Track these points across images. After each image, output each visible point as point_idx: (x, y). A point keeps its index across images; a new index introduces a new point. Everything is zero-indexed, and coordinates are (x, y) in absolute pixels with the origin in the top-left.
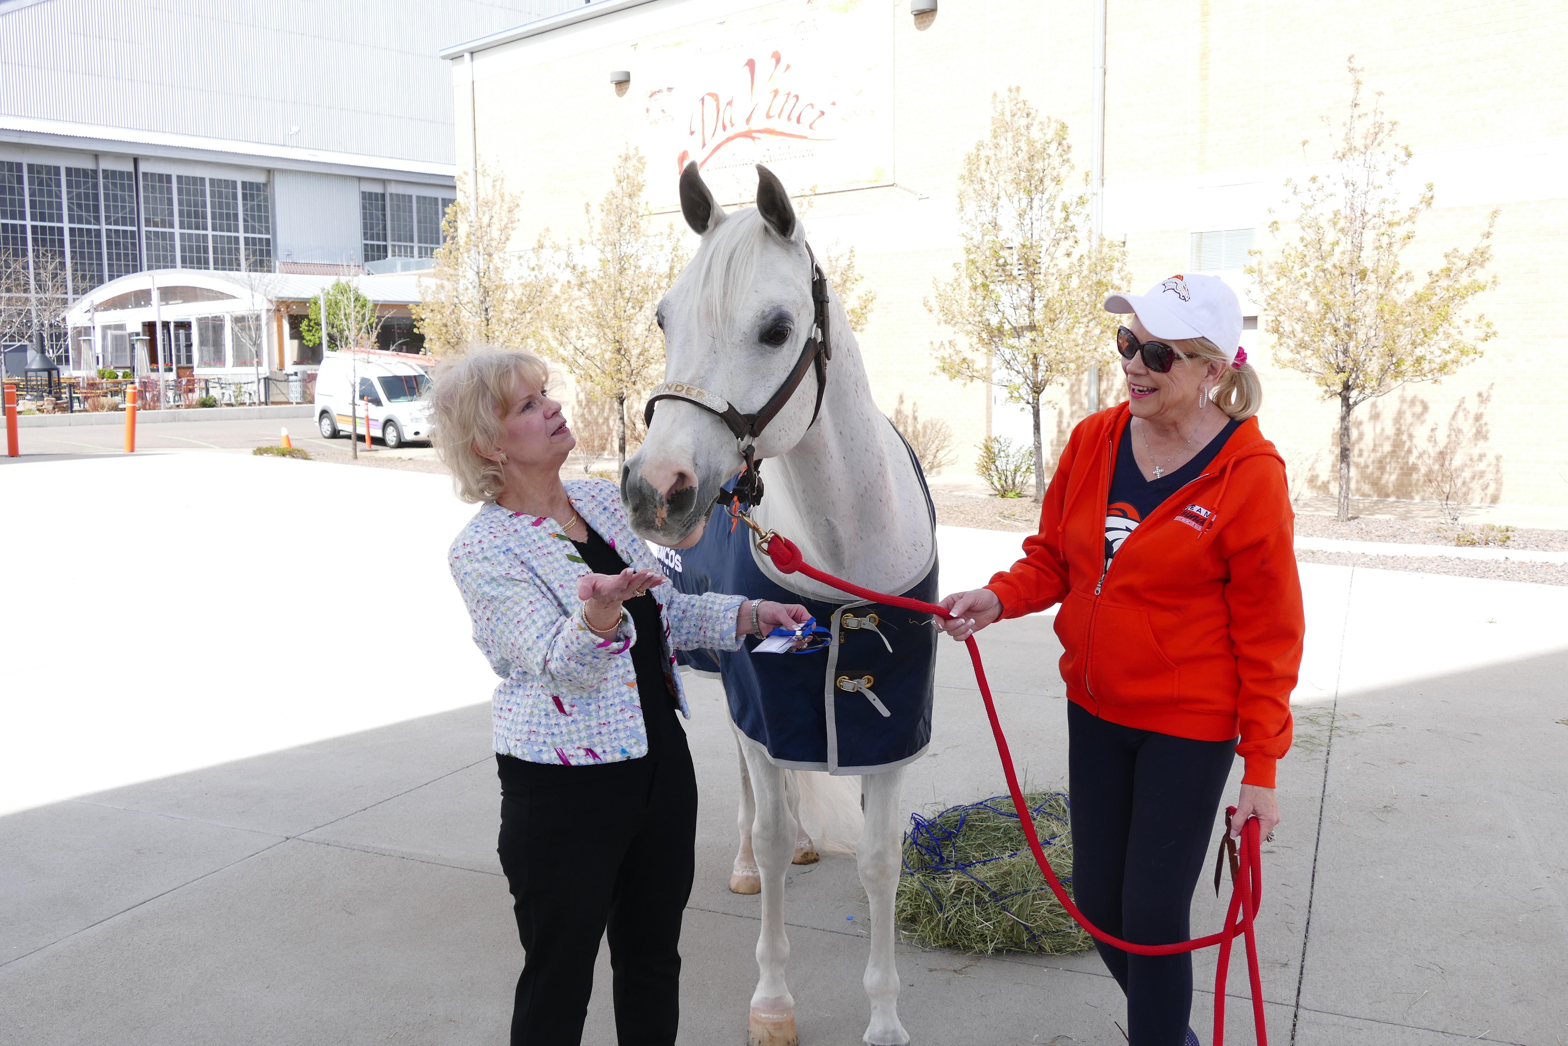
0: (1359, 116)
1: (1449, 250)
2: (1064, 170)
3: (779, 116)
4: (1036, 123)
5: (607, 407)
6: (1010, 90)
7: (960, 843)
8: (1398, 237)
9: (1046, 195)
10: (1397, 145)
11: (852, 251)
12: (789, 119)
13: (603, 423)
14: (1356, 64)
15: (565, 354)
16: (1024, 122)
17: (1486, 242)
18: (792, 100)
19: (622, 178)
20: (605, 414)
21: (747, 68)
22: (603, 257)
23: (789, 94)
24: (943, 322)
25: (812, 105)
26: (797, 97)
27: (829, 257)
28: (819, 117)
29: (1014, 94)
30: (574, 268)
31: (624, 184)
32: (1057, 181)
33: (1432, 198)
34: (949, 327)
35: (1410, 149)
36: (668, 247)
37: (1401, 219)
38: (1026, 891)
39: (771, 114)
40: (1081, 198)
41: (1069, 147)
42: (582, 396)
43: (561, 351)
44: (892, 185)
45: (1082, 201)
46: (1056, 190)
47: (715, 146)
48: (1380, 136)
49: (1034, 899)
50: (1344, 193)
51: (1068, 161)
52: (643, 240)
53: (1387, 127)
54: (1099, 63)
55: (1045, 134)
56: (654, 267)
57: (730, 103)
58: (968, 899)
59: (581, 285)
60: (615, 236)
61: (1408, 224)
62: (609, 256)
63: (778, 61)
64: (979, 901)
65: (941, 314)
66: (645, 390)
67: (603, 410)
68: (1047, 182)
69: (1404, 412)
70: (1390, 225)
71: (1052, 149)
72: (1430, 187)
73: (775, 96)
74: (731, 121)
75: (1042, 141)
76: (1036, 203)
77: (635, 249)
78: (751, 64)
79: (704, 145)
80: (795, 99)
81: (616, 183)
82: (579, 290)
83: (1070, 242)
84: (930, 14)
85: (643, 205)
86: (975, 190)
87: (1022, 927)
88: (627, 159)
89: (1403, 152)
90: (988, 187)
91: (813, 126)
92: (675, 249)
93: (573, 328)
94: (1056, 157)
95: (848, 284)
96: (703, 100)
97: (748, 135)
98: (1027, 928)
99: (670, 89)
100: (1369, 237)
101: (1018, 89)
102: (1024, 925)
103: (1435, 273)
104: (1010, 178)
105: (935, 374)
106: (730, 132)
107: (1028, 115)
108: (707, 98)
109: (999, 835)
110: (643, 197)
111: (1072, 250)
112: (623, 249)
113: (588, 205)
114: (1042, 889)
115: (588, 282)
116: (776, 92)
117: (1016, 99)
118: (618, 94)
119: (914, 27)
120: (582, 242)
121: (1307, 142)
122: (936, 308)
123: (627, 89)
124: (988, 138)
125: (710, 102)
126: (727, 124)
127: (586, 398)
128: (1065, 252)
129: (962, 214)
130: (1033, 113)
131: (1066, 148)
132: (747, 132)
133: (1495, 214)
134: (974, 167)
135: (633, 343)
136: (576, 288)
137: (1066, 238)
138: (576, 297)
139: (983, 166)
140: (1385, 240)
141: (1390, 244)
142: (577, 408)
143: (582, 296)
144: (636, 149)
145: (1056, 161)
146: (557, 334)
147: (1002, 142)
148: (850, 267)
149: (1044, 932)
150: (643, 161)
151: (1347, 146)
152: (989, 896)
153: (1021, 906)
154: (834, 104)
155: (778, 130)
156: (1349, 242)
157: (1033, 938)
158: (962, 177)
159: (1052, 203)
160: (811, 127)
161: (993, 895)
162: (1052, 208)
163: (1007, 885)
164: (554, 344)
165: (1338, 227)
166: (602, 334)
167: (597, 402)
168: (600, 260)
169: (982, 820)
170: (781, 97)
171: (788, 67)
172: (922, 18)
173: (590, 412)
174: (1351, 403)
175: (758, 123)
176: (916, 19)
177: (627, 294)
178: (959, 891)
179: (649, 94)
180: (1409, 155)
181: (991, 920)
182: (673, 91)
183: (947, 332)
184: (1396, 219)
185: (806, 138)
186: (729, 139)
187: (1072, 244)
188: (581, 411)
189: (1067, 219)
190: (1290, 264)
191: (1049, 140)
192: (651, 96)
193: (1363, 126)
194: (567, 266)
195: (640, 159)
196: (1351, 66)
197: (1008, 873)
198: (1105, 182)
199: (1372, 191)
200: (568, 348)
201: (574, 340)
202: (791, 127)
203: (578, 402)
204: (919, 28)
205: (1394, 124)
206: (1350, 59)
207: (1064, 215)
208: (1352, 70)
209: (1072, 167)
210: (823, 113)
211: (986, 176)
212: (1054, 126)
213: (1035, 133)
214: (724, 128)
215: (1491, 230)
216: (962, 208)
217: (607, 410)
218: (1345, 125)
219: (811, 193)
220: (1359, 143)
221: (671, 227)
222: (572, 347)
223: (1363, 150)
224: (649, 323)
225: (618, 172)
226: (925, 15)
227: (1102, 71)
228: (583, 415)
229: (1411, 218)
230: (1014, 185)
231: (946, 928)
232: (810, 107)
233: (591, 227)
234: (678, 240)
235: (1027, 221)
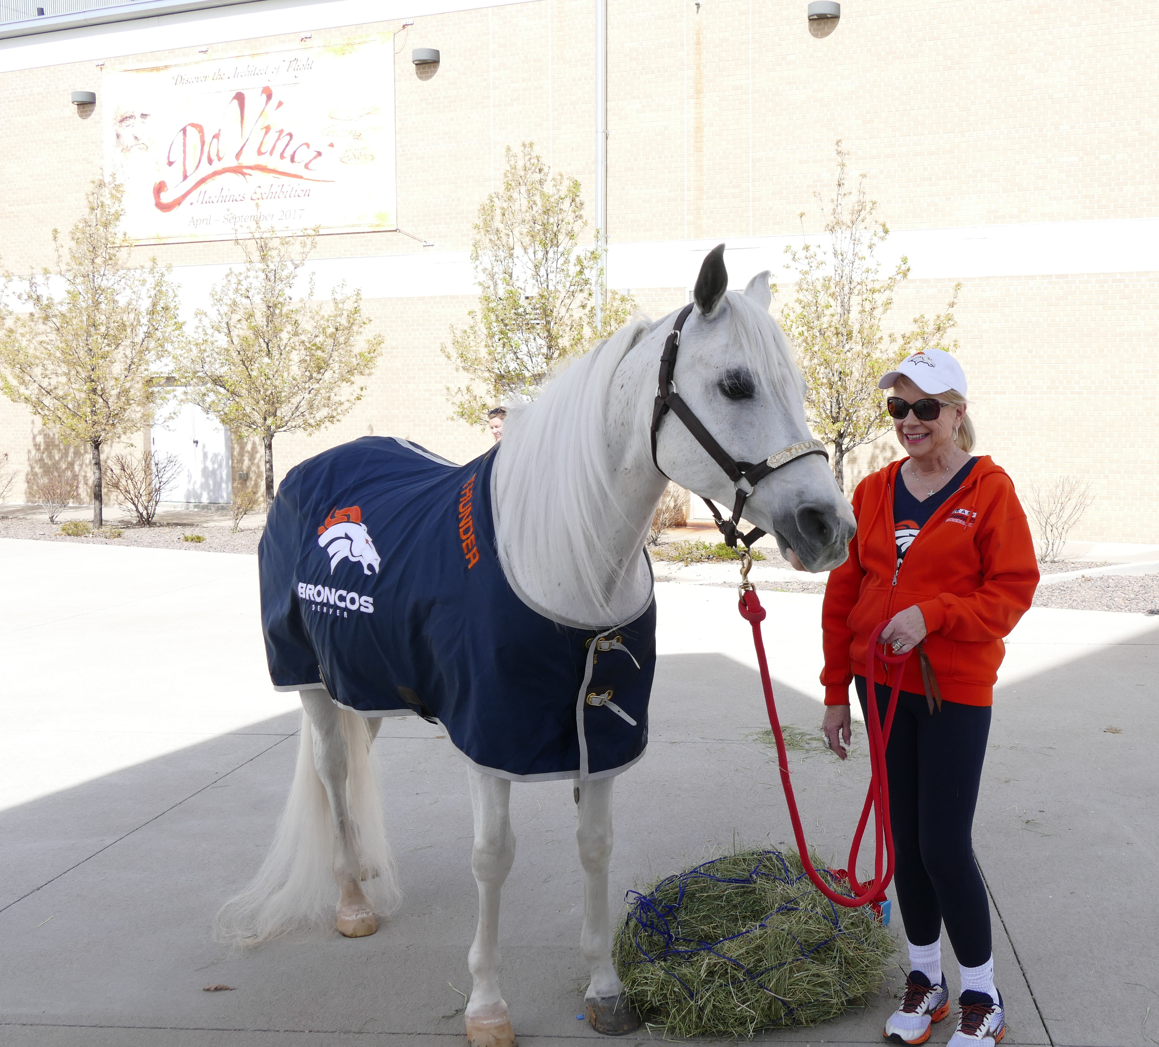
0: (845, 195)
1: (917, 316)
2: (577, 227)
3: (271, 153)
4: (550, 177)
5: (72, 450)
6: (524, 145)
7: (683, 916)
8: (879, 303)
9: (561, 249)
10: (876, 222)
11: (358, 294)
12: (282, 156)
13: (67, 469)
14: (843, 147)
15: (27, 393)
16: (537, 176)
17: (951, 311)
18: (286, 139)
19: (95, 206)
20: (69, 459)
21: (236, 102)
22: (71, 288)
23: (281, 132)
24: (461, 369)
25: (308, 145)
26: (291, 135)
27: (334, 299)
28: (315, 157)
29: (528, 149)
30: (38, 299)
31: (98, 212)
32: (571, 235)
33: (908, 270)
34: (465, 374)
35: (888, 226)
36: (151, 281)
37: (882, 287)
38: (782, 965)
39: (263, 150)
40: (593, 253)
41: (582, 204)
42: (40, 439)
43: (22, 389)
44: (395, 231)
45: (594, 256)
46: (570, 244)
47: (199, 178)
48: (863, 213)
49: (791, 971)
50: (831, 261)
51: (581, 217)
52: (121, 272)
53: (869, 206)
54: (601, 128)
55: (559, 190)
56: (134, 302)
57: (216, 136)
58: (721, 981)
59: (47, 318)
60: (87, 267)
61: (888, 292)
62: (81, 288)
63: (269, 97)
64: (735, 981)
65: (459, 360)
66: (125, 433)
67: (66, 454)
68: (561, 237)
69: (877, 457)
70: (873, 292)
71: (566, 205)
72: (905, 261)
73: (266, 133)
74: (218, 155)
75: (556, 197)
76: (551, 255)
77: (112, 282)
78: (240, 98)
79: (185, 177)
80: (288, 137)
81: (88, 210)
82: (44, 323)
83: (585, 294)
84: (432, 65)
85: (120, 236)
86: (491, 240)
87: (780, 1003)
88: (101, 185)
89: (881, 228)
90: (504, 239)
91: (310, 166)
92: (159, 284)
93: (37, 365)
94: (570, 213)
95: (355, 328)
96: (184, 130)
97: (238, 170)
98: (784, 1003)
99: (144, 116)
100: (855, 300)
101: (531, 145)
102: (782, 1001)
103: (907, 335)
104: (525, 231)
105: (452, 419)
106: (217, 166)
107: (540, 170)
108: (189, 129)
109: (723, 904)
110: (120, 228)
111: (587, 302)
112: (98, 281)
113: (56, 231)
114: (798, 960)
115: (55, 316)
116: (268, 129)
117: (530, 154)
118: (81, 116)
119: (415, 76)
120: (46, 272)
121: (804, 214)
122: (454, 355)
123: (92, 111)
124: (501, 189)
125: (193, 134)
126: (213, 156)
127: (45, 442)
128: (580, 304)
129: (478, 262)
130: (546, 170)
131: (578, 205)
132: (236, 167)
133: (958, 286)
134: (489, 218)
135: (113, 382)
136: (41, 321)
137: (581, 290)
138: (40, 331)
139: (498, 217)
140: (868, 306)
141: (872, 309)
142: (33, 452)
143: (49, 330)
144: (113, 175)
145: (570, 217)
146: (17, 371)
147: (516, 195)
148: (356, 310)
149: (800, 1005)
150: (121, 189)
151: (835, 221)
152: (744, 974)
153: (778, 980)
154: (331, 145)
155: (269, 167)
156: (839, 305)
157: (790, 1012)
158: (477, 227)
159: (566, 256)
160: (306, 166)
161: (749, 972)
162: (567, 261)
163: (760, 960)
164: (14, 382)
165: (830, 291)
166: (73, 372)
167: (58, 445)
168: (69, 292)
169: (703, 890)
170: (273, 135)
171: (280, 104)
172: (424, 68)
173: (51, 456)
174: (843, 449)
175: (249, 158)
176: (417, 69)
177: (103, 329)
178: (711, 973)
179: (119, 118)
180: (886, 232)
181: (748, 1000)
182: (148, 118)
183: (463, 379)
184: (877, 286)
185: (301, 177)
186: (215, 174)
187: (587, 297)
188: (38, 456)
189: (581, 272)
190: (789, 323)
191: (563, 197)
192: (121, 121)
193: (849, 203)
194: (30, 297)
195: (117, 187)
196: (839, 149)
197: (760, 947)
198: (609, 240)
199: (857, 262)
200: (31, 388)
201: (39, 378)
202: (285, 166)
203: (35, 445)
204: (421, 78)
205: (874, 203)
206: (837, 143)
207: (578, 268)
208: (839, 153)
209: (585, 223)
210: (319, 154)
211: (501, 227)
212: (566, 183)
213: (548, 188)
214: (210, 161)
215: (955, 300)
216: (477, 258)
217: (71, 454)
218: (832, 201)
219: (313, 233)
220: (846, 218)
221: (154, 260)
222: (36, 385)
223: (851, 225)
224: (129, 362)
225: (91, 198)
226: (427, 65)
227: (604, 135)
228: (41, 460)
229: (890, 288)
230: (529, 238)
231: (700, 1017)
232: (305, 146)
233: (60, 256)
234: (163, 275)
235: (542, 272)
